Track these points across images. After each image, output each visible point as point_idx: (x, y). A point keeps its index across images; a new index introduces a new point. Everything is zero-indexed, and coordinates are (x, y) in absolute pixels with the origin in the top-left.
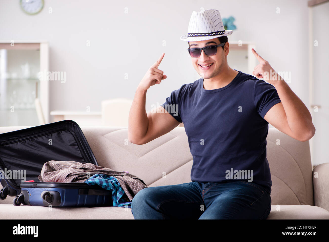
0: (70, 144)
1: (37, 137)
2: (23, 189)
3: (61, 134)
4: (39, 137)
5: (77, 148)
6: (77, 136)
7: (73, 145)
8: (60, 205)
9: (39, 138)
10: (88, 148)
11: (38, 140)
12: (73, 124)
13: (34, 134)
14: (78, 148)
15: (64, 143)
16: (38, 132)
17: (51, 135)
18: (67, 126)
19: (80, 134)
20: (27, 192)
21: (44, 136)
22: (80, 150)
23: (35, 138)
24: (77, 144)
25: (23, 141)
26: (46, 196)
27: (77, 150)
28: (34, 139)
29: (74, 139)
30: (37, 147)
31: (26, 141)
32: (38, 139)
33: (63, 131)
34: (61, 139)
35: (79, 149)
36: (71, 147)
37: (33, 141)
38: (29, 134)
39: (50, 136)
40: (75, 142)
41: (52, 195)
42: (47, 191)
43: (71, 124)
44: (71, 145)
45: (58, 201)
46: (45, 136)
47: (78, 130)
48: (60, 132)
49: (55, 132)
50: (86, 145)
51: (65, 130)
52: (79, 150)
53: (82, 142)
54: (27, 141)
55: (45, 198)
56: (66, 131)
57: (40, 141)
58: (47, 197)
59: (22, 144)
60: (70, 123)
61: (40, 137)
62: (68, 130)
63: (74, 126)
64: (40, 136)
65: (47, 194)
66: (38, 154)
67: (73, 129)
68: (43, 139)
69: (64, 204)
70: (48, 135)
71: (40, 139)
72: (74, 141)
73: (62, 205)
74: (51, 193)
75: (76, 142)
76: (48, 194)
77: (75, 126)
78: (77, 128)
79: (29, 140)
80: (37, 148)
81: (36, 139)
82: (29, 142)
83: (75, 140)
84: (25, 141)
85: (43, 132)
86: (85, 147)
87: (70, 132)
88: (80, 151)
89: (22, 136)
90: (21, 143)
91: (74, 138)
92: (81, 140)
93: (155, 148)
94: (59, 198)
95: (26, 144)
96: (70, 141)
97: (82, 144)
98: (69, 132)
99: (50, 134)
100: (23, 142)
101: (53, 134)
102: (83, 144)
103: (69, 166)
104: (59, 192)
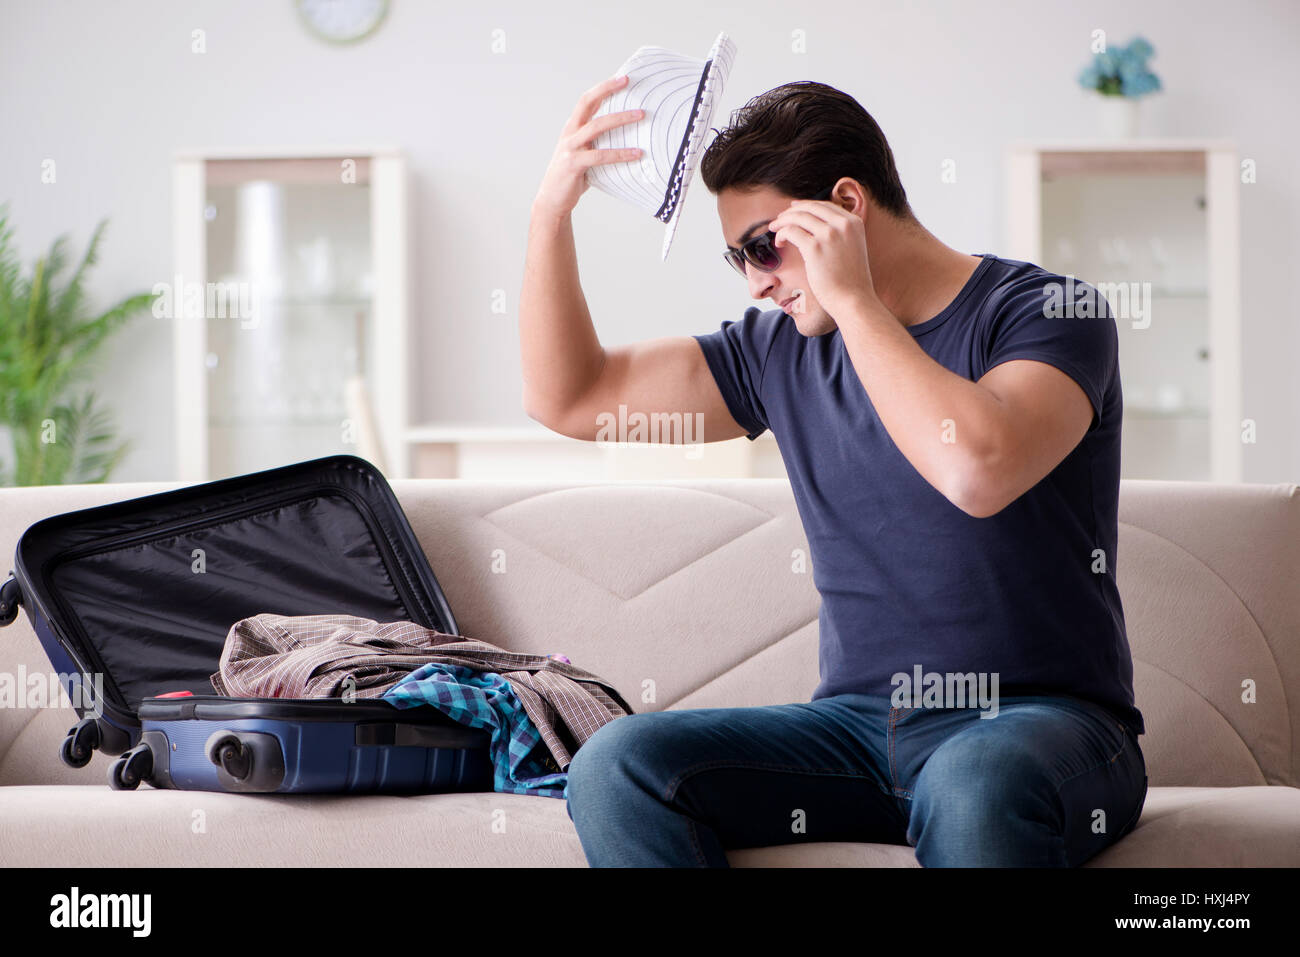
0: (349, 549)
1: (218, 524)
2: (147, 724)
3: (315, 510)
4: (226, 523)
5: (379, 565)
6: (379, 520)
7: (360, 553)
8: (283, 786)
9: (224, 526)
10: (419, 562)
11: (221, 535)
12: (361, 471)
13: (208, 511)
14: (382, 567)
15: (325, 545)
16: (223, 504)
17: (276, 514)
18: (338, 481)
19: (390, 511)
20: (162, 738)
21: (245, 517)
22: (388, 572)
23: (212, 526)
24: (378, 549)
25: (162, 539)
26: (223, 751)
27: (377, 574)
28: (205, 530)
29: (365, 530)
30: (217, 563)
31: (174, 541)
32: (221, 530)
33: (321, 500)
34: (315, 530)
35: (386, 568)
36: (353, 563)
37: (200, 539)
38: (186, 513)
39: (271, 518)
40: (369, 543)
41: (250, 748)
42: (230, 733)
43: (355, 469)
44: (353, 554)
45: (274, 770)
46: (252, 522)
47: (382, 496)
48: (309, 504)
49: (290, 504)
50: (413, 551)
51: (329, 493)
52: (383, 575)
53: (395, 542)
54: (177, 538)
55: (219, 760)
56: (336, 498)
57: (229, 538)
58: (227, 756)
59: (157, 550)
60: (349, 467)
61: (229, 525)
62: (340, 496)
63: (367, 480)
64: (230, 520)
65: (229, 742)
66: (220, 590)
67: (360, 489)
68: (241, 530)
69: (295, 782)
70: (263, 515)
71: (230, 532)
72: (367, 538)
73: (290, 785)
74: (245, 739)
75: (374, 541)
76: (233, 744)
77: (370, 478)
78: (378, 486)
79: (188, 536)
80: (219, 566)
81: (212, 532)
82: (186, 543)
83: (371, 532)
84: (169, 539)
85: (243, 502)
86: (408, 563)
87: (348, 501)
88: (390, 577)
89: (159, 518)
90: (154, 547)
91: (367, 525)
92: (394, 533)
93: (686, 564)
94: (276, 761)
95: (174, 550)
96: (348, 538)
97: (395, 551)
98: (346, 504)
99: (271, 509)
100: (163, 542)
101: (282, 512)
102: (401, 549)
103: (327, 634)
104: (274, 736)
